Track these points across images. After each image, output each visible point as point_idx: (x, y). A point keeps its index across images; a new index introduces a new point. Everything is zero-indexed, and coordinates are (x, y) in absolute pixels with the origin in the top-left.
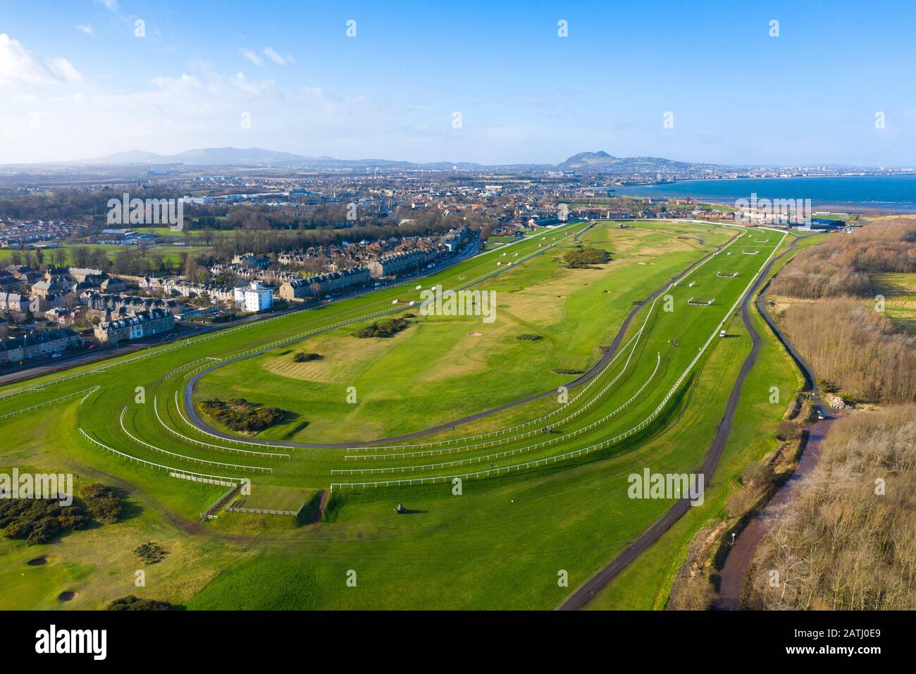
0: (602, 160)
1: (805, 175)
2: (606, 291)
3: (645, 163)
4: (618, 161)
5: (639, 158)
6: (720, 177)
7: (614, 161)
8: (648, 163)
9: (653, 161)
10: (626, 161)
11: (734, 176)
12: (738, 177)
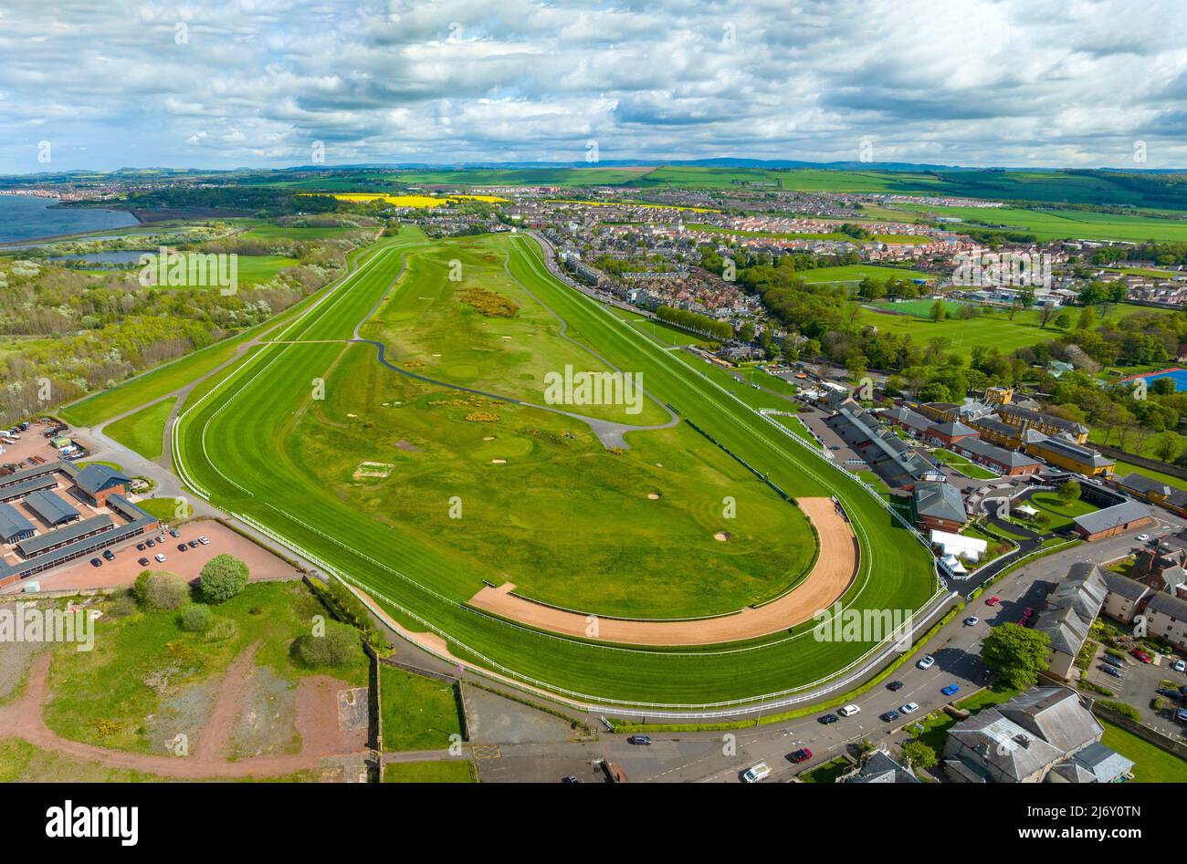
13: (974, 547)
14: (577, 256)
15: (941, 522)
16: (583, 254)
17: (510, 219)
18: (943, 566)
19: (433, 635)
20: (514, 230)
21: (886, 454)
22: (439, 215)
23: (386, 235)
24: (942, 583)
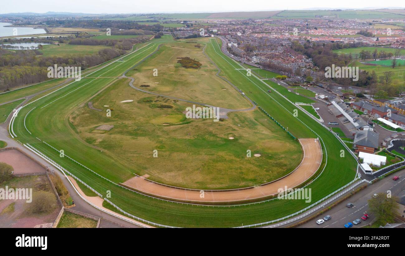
13: (379, 160)
14: (236, 45)
15: (365, 148)
16: (239, 44)
17: (212, 31)
18: (361, 168)
19: (99, 197)
20: (213, 36)
21: (348, 120)
22: (182, 30)
23: (156, 37)
24: (359, 175)
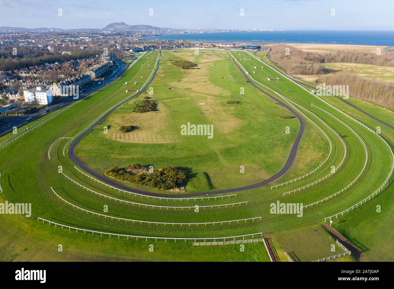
0: (123, 26)
1: (208, 32)
2: (223, 78)
3: (142, 27)
4: (130, 26)
5: (139, 25)
6: (177, 33)
7: (128, 27)
8: (144, 27)
9: (145, 26)
10: (134, 27)
11: (182, 33)
12: (184, 33)
